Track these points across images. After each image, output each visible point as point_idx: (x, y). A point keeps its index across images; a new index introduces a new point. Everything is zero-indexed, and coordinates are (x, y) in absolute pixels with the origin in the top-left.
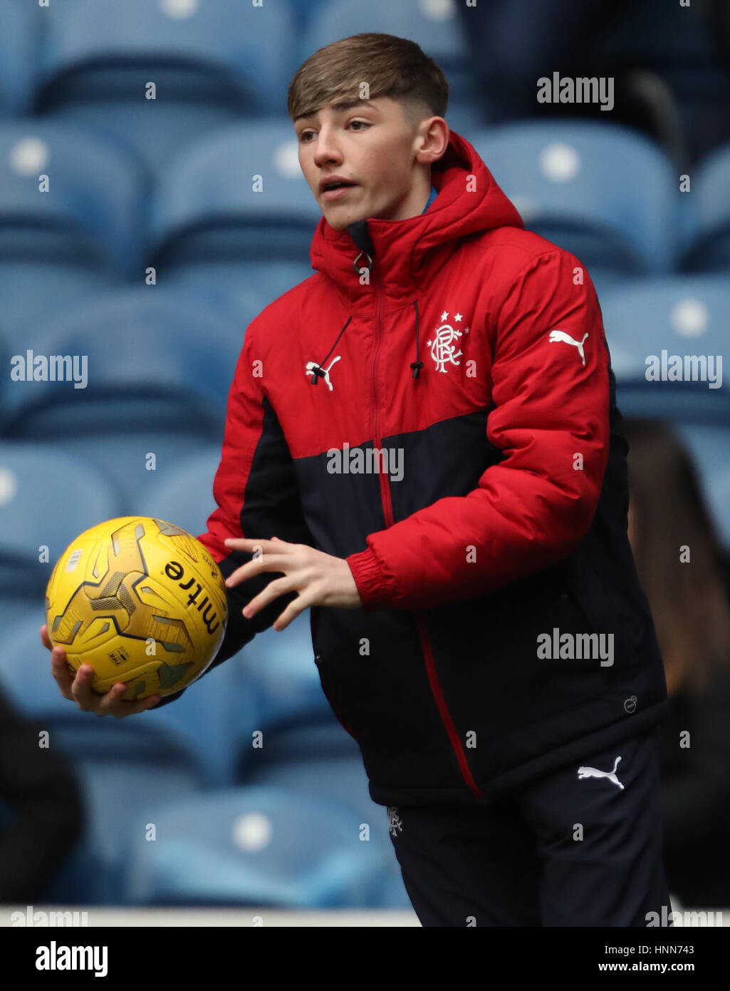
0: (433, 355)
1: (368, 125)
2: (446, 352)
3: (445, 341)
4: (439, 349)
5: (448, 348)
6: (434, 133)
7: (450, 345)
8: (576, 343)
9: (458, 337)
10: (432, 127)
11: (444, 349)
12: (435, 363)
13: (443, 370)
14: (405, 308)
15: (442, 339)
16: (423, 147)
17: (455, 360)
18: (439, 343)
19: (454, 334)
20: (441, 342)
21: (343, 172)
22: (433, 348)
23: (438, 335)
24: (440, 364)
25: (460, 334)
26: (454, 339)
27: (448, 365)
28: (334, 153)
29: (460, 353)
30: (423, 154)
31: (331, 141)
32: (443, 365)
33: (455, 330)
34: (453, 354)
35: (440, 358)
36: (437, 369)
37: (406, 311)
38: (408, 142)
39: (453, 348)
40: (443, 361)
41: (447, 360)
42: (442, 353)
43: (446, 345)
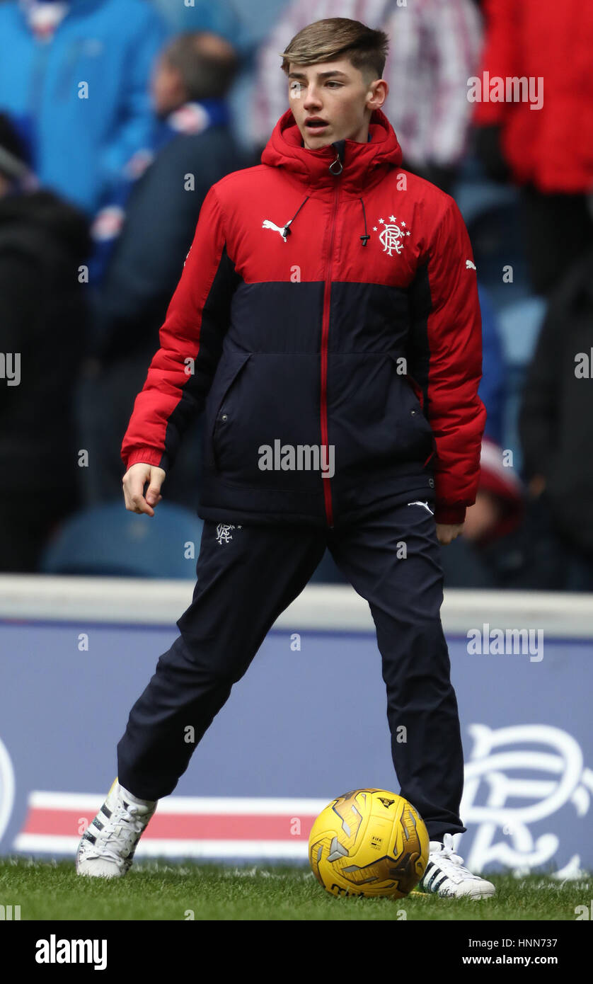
0: (381, 240)
1: (340, 86)
2: (392, 242)
3: (393, 235)
4: (388, 239)
5: (394, 240)
6: (379, 90)
7: (397, 239)
9: (402, 236)
10: (379, 86)
12: (383, 245)
13: (389, 253)
15: (391, 233)
16: (372, 100)
17: (399, 250)
18: (388, 235)
19: (400, 234)
21: (323, 115)
22: (382, 235)
23: (387, 229)
24: (388, 248)
25: (404, 235)
26: (399, 237)
27: (393, 251)
28: (318, 103)
29: (402, 247)
30: (372, 105)
31: (315, 94)
32: (390, 250)
33: (401, 231)
34: (399, 246)
35: (388, 244)
36: (385, 250)
38: (363, 95)
39: (399, 242)
40: (391, 248)
41: (394, 248)
42: (390, 242)
43: (394, 238)
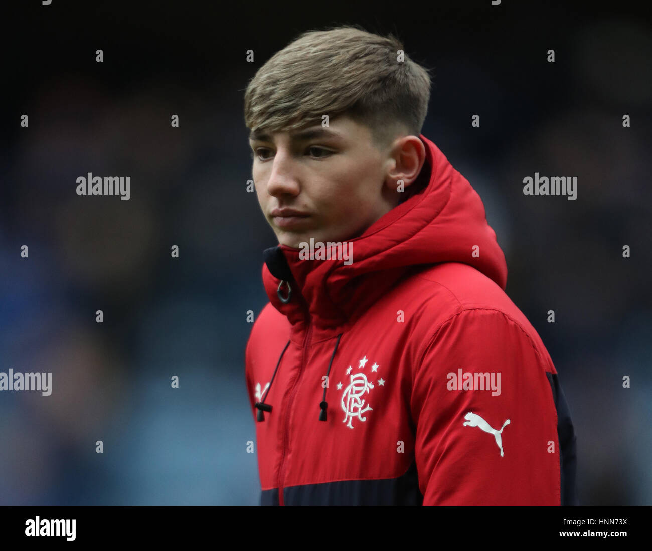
0: (343, 403)
2: (356, 405)
3: (357, 392)
4: (351, 399)
5: (359, 400)
7: (361, 398)
8: (493, 431)
9: (370, 390)
11: (356, 401)
12: (343, 414)
13: (350, 425)
14: (326, 341)
15: (355, 388)
16: (395, 172)
17: (364, 415)
18: (351, 393)
19: (368, 386)
20: (354, 392)
22: (344, 395)
23: (353, 383)
24: (349, 417)
25: (372, 386)
26: (366, 392)
27: (355, 419)
29: (368, 408)
32: (351, 418)
33: (369, 381)
34: (362, 408)
35: (349, 411)
36: (345, 421)
37: (327, 343)
39: (364, 401)
40: (351, 414)
41: (355, 414)
42: (353, 405)
43: (357, 396)
